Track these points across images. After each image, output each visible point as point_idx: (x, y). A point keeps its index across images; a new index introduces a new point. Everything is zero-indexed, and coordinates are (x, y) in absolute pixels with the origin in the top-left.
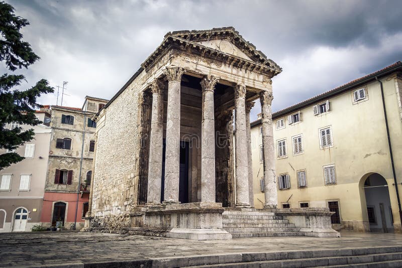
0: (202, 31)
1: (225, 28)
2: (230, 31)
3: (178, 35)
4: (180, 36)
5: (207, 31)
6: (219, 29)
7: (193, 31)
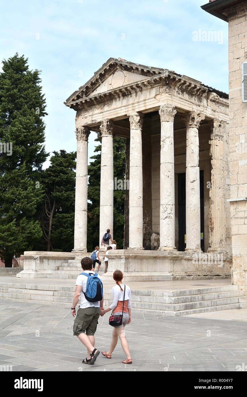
0: (88, 83)
1: (105, 65)
2: (112, 62)
3: (71, 99)
4: (73, 100)
5: (91, 79)
6: (100, 69)
7: (80, 89)
